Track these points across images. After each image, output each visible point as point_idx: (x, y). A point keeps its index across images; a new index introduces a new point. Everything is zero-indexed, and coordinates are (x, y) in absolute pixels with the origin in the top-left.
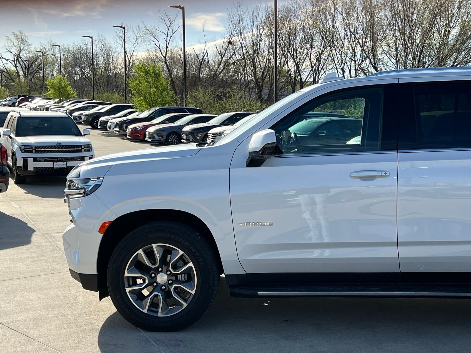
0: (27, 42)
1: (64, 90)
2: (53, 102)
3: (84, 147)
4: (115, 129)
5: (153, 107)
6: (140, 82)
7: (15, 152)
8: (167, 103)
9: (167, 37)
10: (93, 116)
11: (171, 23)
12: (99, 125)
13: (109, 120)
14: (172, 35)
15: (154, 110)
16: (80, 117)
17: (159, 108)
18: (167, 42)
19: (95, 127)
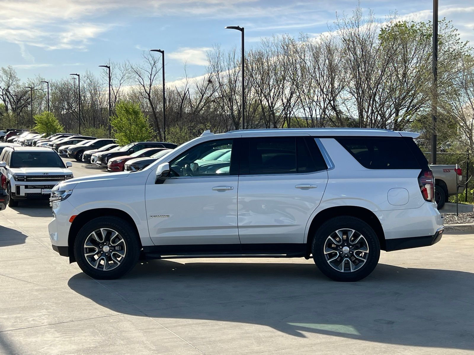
0: (16, 77)
1: (52, 125)
2: (40, 136)
3: (67, 177)
4: (98, 162)
5: (133, 142)
6: (121, 120)
7: (10, 180)
8: (146, 139)
9: (151, 75)
10: (78, 150)
11: (155, 63)
12: (84, 159)
13: (93, 153)
14: (156, 74)
15: (133, 145)
16: (65, 150)
17: (138, 143)
18: (151, 80)
19: (79, 160)
